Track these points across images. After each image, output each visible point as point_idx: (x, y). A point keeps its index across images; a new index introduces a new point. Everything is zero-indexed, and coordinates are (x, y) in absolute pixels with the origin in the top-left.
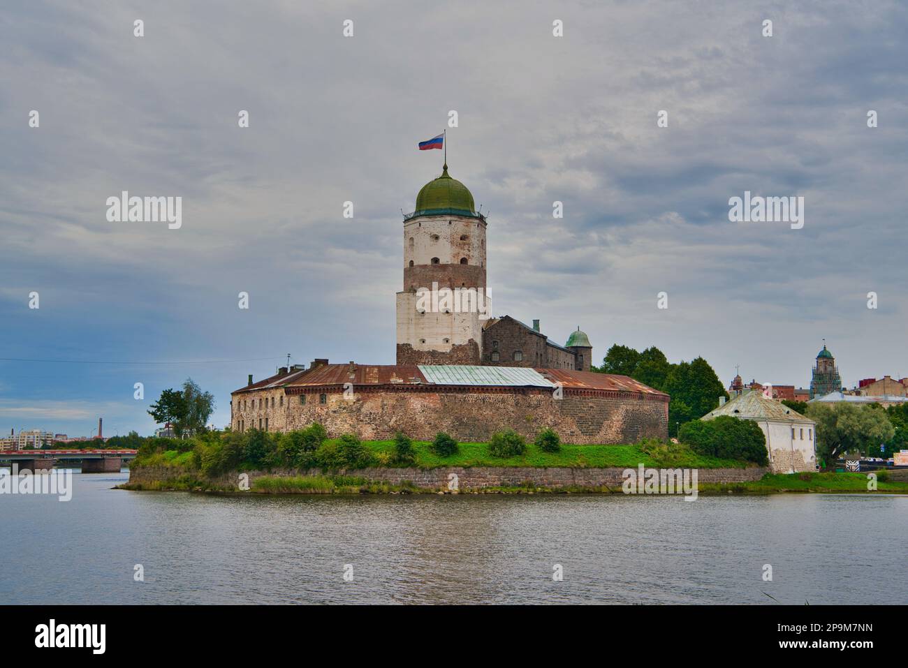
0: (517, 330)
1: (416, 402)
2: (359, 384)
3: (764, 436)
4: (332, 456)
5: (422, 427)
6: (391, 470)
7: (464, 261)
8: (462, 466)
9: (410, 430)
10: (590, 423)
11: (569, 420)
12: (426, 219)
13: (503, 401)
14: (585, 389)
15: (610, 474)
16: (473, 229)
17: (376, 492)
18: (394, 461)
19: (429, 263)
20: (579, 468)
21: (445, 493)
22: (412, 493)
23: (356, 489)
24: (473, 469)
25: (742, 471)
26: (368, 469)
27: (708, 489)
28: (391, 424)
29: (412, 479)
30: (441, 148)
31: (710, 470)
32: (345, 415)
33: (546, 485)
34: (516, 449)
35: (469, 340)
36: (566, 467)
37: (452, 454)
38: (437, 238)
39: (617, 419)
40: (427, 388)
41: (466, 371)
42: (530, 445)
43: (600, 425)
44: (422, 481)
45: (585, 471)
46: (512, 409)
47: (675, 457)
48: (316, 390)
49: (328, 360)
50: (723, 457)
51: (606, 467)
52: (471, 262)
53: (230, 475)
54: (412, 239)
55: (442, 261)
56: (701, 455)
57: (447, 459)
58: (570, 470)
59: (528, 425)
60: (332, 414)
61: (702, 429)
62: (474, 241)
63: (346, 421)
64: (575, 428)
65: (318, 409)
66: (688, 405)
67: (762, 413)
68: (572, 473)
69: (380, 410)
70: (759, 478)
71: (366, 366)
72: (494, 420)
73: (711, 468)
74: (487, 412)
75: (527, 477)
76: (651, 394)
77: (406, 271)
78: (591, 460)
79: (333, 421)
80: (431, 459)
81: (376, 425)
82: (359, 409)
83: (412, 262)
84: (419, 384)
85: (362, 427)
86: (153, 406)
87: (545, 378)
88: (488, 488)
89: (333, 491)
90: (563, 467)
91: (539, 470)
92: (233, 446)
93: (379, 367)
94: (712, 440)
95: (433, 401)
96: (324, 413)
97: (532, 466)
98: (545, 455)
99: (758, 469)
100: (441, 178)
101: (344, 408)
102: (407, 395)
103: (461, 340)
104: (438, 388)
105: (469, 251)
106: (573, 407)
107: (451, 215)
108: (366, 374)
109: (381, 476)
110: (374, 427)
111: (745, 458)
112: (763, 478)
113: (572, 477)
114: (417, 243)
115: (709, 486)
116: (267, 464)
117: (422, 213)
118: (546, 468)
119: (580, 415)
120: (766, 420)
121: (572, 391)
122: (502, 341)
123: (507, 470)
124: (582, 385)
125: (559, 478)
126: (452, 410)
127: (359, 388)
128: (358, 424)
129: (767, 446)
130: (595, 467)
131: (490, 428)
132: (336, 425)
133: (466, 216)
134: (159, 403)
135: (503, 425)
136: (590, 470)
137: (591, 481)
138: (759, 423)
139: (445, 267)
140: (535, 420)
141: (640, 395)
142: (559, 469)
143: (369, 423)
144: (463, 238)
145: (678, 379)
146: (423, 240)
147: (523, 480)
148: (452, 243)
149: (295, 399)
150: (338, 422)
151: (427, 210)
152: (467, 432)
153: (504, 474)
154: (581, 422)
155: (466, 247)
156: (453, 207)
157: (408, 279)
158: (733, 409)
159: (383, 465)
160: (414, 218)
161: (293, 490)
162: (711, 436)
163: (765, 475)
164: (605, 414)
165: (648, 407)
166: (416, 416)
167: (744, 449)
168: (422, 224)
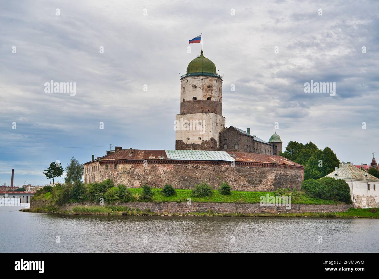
0: (236, 133)
1: (161, 169)
2: (133, 159)
3: (349, 188)
4: (112, 196)
5: (164, 181)
6: (141, 203)
7: (209, 99)
8: (176, 202)
9: (158, 183)
10: (255, 180)
11: (243, 178)
12: (190, 78)
13: (207, 168)
14: (252, 162)
15: (257, 207)
16: (214, 83)
17: (130, 214)
18: (142, 199)
19: (192, 99)
20: (240, 203)
21: (165, 216)
22: (148, 215)
23: (120, 213)
24: (182, 203)
25: (335, 206)
26: (129, 203)
27: (312, 216)
28: (149, 179)
29: (150, 208)
30: (200, 42)
31: (316, 205)
32: (126, 175)
33: (221, 212)
34: (206, 193)
35: (211, 138)
36: (232, 203)
37: (172, 195)
38: (196, 87)
39: (271, 178)
40: (166, 161)
41: (189, 153)
42: (215, 191)
43: (260, 181)
44: (155, 209)
45: (243, 205)
46: (211, 172)
47: (295, 199)
48: (113, 162)
49: (122, 147)
50: (324, 199)
51: (255, 203)
52: (213, 99)
53: (66, 205)
54: (184, 88)
55: (198, 99)
56: (311, 197)
57: (169, 198)
58: (235, 204)
59: (220, 181)
60: (119, 174)
61: (313, 183)
62: (215, 88)
63: (126, 178)
64: (246, 183)
65: (113, 172)
66: (320, 171)
67: (349, 176)
68: (236, 206)
69: (143, 173)
70: (345, 210)
71: (139, 150)
72: (201, 178)
73: (316, 204)
74: (198, 174)
75: (211, 207)
76: (292, 165)
77: (181, 104)
78: (247, 199)
79: (120, 178)
80: (160, 198)
81: (141, 180)
82: (133, 172)
83: (184, 99)
84: (163, 159)
85: (134, 181)
86: (46, 171)
87: (231, 157)
88: (189, 213)
89: (109, 214)
90: (231, 203)
91: (217, 204)
92: (67, 190)
93: (145, 151)
94: (317, 190)
95: (170, 168)
96: (116, 174)
97: (213, 202)
98: (222, 196)
99: (345, 206)
100: (199, 57)
101: (125, 172)
102: (157, 165)
103: (207, 138)
104: (173, 161)
105: (212, 93)
106: (245, 171)
107: (202, 75)
108: (138, 154)
109: (135, 206)
110: (140, 181)
111: (337, 199)
112: (348, 210)
113: (235, 208)
114: (186, 90)
115: (313, 214)
116: (81, 199)
117: (189, 75)
118: (221, 203)
119: (249, 176)
120: (351, 179)
121: (245, 163)
122: (228, 139)
123: (200, 203)
124: (250, 160)
125: (229, 209)
126: (179, 173)
127: (133, 161)
128: (132, 180)
129: (351, 193)
130: (248, 203)
131: (199, 182)
132: (121, 180)
133: (210, 76)
134: (49, 169)
135: (206, 181)
136: (246, 204)
137: (246, 210)
138: (346, 181)
139: (199, 102)
140: (224, 178)
141: (285, 166)
142: (228, 204)
143: (137, 179)
144: (209, 87)
145: (315, 158)
146: (189, 88)
147: (209, 209)
148: (203, 89)
149: (104, 167)
150: (122, 179)
151: (191, 73)
152: (187, 184)
153: (198, 206)
154: (249, 179)
155: (210, 92)
156: (204, 71)
157: (182, 108)
158: (335, 174)
159: (136, 201)
160: (185, 78)
161: (89, 213)
162: (317, 187)
163: (350, 209)
164: (263, 176)
165: (290, 172)
166: (161, 176)
167: (337, 195)
168: (188, 80)
